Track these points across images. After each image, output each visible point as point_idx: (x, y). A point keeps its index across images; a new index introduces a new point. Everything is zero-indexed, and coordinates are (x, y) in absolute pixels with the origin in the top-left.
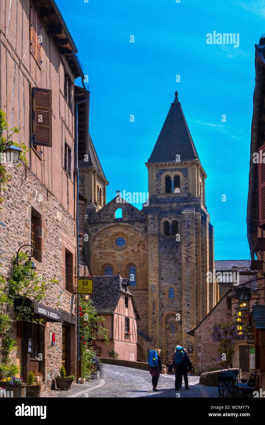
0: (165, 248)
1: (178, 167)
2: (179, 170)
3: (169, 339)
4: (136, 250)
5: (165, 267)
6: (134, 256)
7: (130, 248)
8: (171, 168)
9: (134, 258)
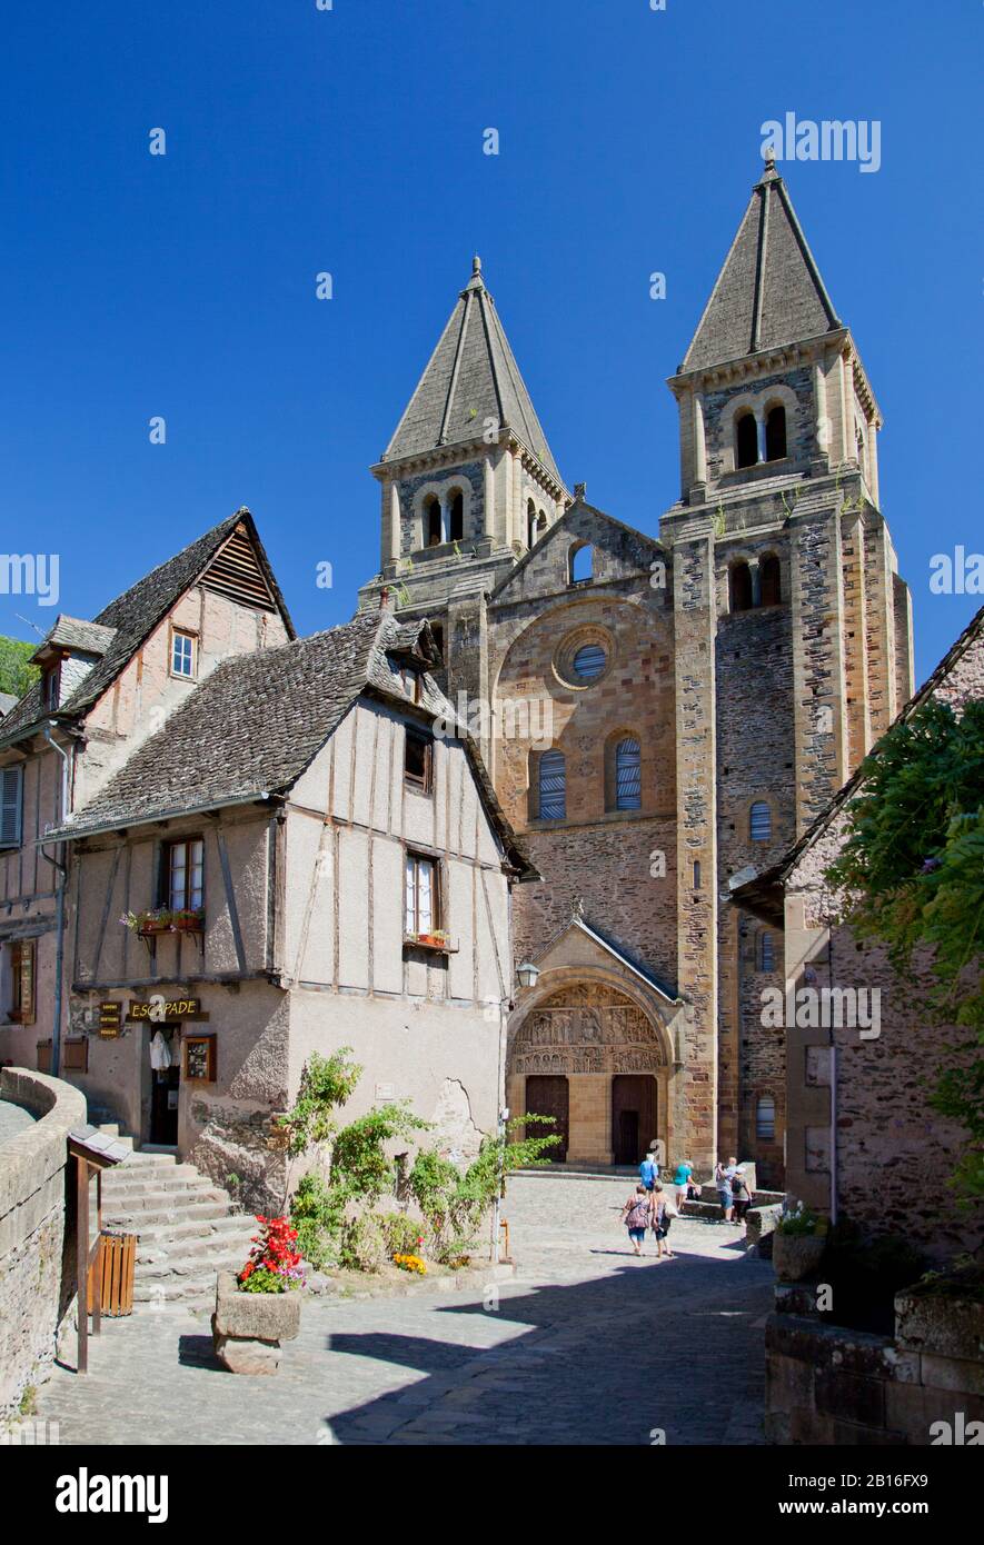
0: (737, 655)
1: (778, 373)
2: (781, 382)
3: (753, 994)
4: (638, 680)
5: (737, 728)
6: (630, 703)
7: (619, 674)
8: (755, 378)
9: (632, 708)
